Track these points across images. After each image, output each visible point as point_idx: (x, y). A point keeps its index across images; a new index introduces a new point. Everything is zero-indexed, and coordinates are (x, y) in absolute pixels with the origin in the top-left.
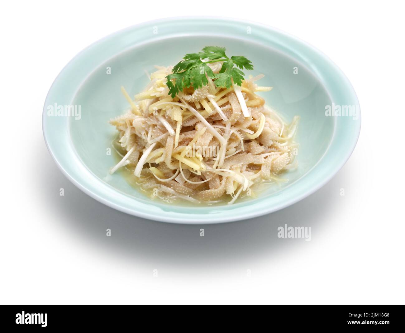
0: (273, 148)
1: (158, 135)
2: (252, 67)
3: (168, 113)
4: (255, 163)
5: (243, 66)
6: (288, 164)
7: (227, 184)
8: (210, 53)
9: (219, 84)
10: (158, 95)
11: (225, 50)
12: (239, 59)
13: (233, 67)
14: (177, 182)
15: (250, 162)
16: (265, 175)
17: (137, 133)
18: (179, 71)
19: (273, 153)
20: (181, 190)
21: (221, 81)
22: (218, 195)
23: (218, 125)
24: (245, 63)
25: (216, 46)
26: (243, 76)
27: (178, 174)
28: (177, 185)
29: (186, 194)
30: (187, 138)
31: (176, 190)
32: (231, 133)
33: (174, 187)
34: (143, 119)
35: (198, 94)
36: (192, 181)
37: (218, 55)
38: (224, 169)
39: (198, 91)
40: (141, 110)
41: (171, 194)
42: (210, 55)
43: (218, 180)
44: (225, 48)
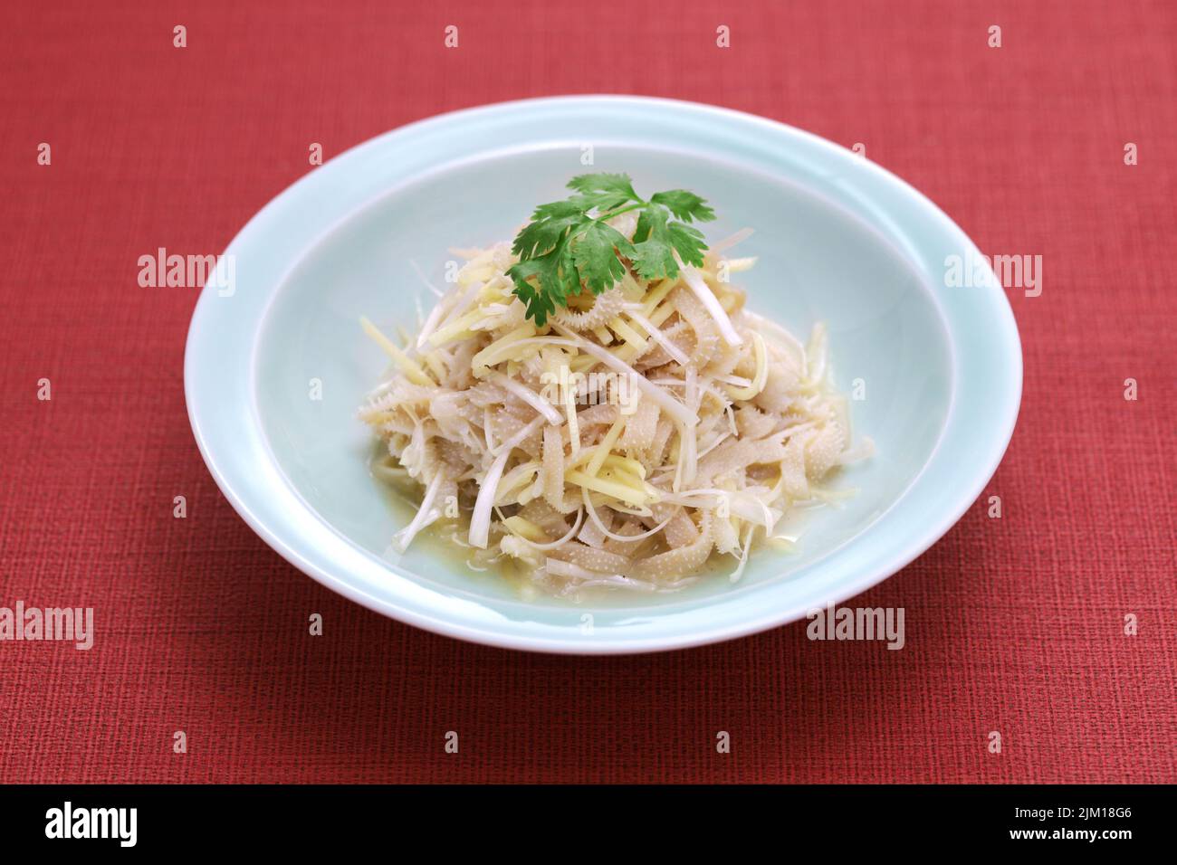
0: (795, 415)
1: (511, 430)
2: (710, 212)
3: (533, 367)
4: (762, 462)
5: (691, 215)
6: (843, 450)
7: (716, 526)
8: (595, 194)
9: (649, 273)
10: (489, 325)
11: (631, 180)
12: (676, 197)
13: (668, 222)
14: (583, 543)
15: (752, 461)
16: (797, 488)
17: (446, 435)
18: (536, 253)
19: (797, 428)
20: (598, 564)
21: (652, 263)
22: (699, 560)
23: (661, 378)
24: (692, 206)
25: (600, 174)
26: (702, 240)
27: (583, 523)
28: (587, 552)
29: (613, 570)
30: (593, 425)
31: (587, 567)
32: (701, 393)
33: (579, 560)
34: (457, 395)
35: (605, 306)
36: (622, 535)
37: (618, 195)
38: (697, 488)
39: (604, 297)
40: (426, 370)
41: (575, 579)
42: (600, 199)
43: (687, 521)
44: (628, 174)
